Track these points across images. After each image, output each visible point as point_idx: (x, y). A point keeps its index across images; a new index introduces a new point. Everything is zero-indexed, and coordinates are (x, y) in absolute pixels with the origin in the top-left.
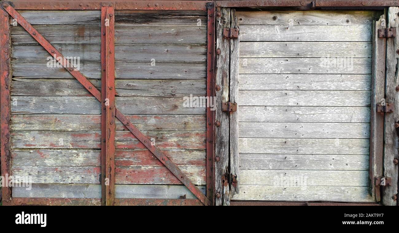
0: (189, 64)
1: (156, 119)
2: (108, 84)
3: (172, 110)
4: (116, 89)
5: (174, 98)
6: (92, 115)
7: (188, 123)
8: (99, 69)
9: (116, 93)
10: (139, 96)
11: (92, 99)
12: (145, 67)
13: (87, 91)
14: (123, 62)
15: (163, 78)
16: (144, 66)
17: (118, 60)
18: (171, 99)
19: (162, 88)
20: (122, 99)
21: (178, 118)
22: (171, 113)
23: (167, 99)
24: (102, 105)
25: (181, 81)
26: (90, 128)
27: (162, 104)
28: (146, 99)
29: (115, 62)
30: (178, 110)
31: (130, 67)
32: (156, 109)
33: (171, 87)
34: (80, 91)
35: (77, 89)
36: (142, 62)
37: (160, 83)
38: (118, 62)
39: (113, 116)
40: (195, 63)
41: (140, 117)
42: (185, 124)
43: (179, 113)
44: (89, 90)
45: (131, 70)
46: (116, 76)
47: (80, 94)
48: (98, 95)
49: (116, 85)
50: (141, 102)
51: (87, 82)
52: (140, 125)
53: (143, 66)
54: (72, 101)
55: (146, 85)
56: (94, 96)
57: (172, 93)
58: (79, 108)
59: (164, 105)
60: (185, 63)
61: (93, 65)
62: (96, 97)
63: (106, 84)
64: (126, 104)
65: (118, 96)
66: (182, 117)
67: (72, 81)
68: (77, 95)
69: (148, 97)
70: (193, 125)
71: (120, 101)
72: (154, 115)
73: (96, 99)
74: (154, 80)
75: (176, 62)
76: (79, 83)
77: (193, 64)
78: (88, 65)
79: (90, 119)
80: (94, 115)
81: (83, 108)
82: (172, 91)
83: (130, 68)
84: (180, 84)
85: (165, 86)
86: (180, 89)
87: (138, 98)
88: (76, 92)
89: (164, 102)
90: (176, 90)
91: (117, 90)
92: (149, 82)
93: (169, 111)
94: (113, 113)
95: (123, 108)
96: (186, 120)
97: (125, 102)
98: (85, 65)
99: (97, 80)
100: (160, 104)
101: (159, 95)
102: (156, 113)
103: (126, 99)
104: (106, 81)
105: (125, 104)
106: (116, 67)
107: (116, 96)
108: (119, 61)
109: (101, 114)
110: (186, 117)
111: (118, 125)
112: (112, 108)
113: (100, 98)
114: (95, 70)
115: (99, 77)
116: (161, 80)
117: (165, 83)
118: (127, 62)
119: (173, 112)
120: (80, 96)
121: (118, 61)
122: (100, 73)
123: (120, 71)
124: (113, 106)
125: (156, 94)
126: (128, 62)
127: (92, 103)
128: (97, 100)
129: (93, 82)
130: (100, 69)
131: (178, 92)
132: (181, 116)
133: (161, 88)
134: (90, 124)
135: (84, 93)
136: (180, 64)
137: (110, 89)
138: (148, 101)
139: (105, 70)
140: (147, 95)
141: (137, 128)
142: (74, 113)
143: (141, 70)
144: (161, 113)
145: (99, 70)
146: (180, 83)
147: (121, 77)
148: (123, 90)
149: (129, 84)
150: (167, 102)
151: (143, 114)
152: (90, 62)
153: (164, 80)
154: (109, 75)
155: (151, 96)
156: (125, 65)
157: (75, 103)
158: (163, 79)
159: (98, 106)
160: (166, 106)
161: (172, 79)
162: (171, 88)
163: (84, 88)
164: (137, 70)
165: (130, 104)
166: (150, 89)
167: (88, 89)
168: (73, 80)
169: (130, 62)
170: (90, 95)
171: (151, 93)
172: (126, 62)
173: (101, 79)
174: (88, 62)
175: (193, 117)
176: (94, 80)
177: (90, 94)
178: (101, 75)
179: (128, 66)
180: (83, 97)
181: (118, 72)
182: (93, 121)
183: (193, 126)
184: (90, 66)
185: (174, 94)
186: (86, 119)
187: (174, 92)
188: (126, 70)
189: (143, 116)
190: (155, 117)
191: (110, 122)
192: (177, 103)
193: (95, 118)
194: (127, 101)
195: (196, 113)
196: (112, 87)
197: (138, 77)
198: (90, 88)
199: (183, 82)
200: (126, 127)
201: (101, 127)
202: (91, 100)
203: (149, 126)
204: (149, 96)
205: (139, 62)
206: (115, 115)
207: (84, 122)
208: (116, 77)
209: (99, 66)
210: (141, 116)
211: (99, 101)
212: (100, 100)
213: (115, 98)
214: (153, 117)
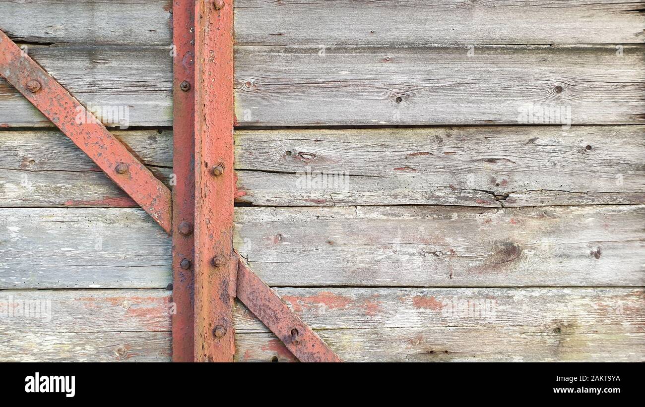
0: (574, 58)
1: (422, 309)
2: (205, 153)
3: (495, 266)
4: (239, 174)
5: (501, 211)
6: (129, 294)
7: (570, 326)
8: (164, 85)
9: (240, 193)
10: (342, 201)
11: (133, 217)
12: (370, 72)
13: (107, 184)
14: (272, 51)
15: (453, 121)
16: (369, 66)
17: (250, 39)
18: (490, 215)
19: (448, 167)
20: (264, 216)
21: (525, 306)
22: (490, 278)
23: (468, 214)
24: (173, 247)
25: (534, 133)
26: (119, 350)
27: (449, 240)
28: (374, 215)
29: (235, 52)
30: (522, 265)
31: (300, 72)
32: (417, 261)
33: (491, 161)
34: (79, 183)
35: (62, 175)
36: (358, 49)
37: (436, 143)
38: (251, 48)
39: (225, 297)
40: (603, 50)
41: (347, 300)
42: (558, 330)
43: (526, 281)
44: (119, 180)
45: (309, 86)
46: (246, 116)
47: (77, 196)
48: (156, 203)
49: (241, 155)
50: (350, 229)
51: (107, 142)
52: (348, 336)
53: (360, 67)
54: (40, 230)
55: (374, 155)
56: (135, 205)
57: (494, 189)
58: (70, 262)
59: (458, 243)
60: (554, 49)
61: (135, 65)
62: (150, 211)
63: (197, 149)
64: (282, 239)
65: (250, 204)
66: (545, 300)
67: (40, 139)
68: (62, 200)
69: (382, 209)
70: (596, 336)
71: (255, 225)
72: (414, 293)
73: (148, 218)
74: (410, 131)
75: (515, 48)
76: (72, 147)
77: (591, 57)
78: (114, 64)
79: (120, 311)
80: (140, 294)
81: (90, 262)
82: (493, 180)
83: (304, 76)
84: (531, 146)
85: (460, 159)
86: (528, 171)
87: (335, 209)
88: (57, 190)
89: (454, 228)
90: (511, 172)
91: (245, 179)
92: (388, 141)
93: (480, 270)
94: (225, 284)
95: (271, 257)
96: (560, 312)
97: (281, 231)
98: (99, 66)
99: (155, 133)
100: (437, 238)
101: (433, 196)
102: (420, 279)
103: (284, 215)
104: (197, 137)
105: (280, 238)
106: (239, 73)
107: (239, 204)
108: (252, 43)
109: (170, 288)
110: (562, 298)
111: (250, 336)
112: (220, 260)
113: (166, 216)
114: (146, 88)
115: (162, 119)
116: (440, 132)
117: (460, 144)
118: (292, 51)
119: (501, 278)
120: (77, 205)
121: (247, 43)
122: (165, 103)
123: (258, 88)
124: (229, 251)
125: (417, 195)
126: (296, 51)
127: (129, 239)
128: (155, 222)
129: (138, 140)
130: (170, 84)
131: (520, 180)
132: (537, 293)
133: (441, 164)
134: (122, 335)
135: (95, 191)
136: (533, 58)
137: (213, 173)
138: (380, 224)
139: (189, 88)
140: (375, 200)
141: (337, 349)
142: (49, 286)
143: (355, 86)
144: (441, 278)
145: (161, 85)
146: (532, 141)
147: (265, 120)
148: (272, 177)
149: (298, 149)
150: (469, 229)
151: (359, 283)
152: (121, 50)
153: (455, 132)
154: (207, 111)
155: (397, 202)
156: (280, 64)
157: (55, 238)
158: (450, 127)
159: (158, 251)
160: (467, 249)
161: (493, 126)
162: (487, 165)
163: (97, 170)
164: (336, 86)
165: (301, 240)
166: (391, 172)
167: (110, 172)
168: (45, 136)
169: (306, 51)
170: (122, 202)
171: (397, 191)
172: (285, 51)
173: (169, 128)
174: (111, 49)
175: (597, 297)
176: (139, 133)
177: (123, 198)
178: (174, 109)
179: (296, 66)
180: (90, 210)
181: (249, 96)
182: (135, 322)
183: (593, 341)
184: (121, 69)
185: (501, 190)
186: (105, 310)
187: (505, 182)
188: (283, 86)
189: (361, 298)
190: (419, 302)
191: (213, 326)
192: (517, 236)
193: (144, 306)
194: (290, 224)
195: (605, 281)
196: (221, 165)
197: (336, 120)
198: (122, 168)
199: (544, 139)
200: (287, 349)
201: (171, 349)
202: (127, 222)
203: (392, 341)
204: (389, 201)
205: (346, 50)
206: (233, 294)
207: (92, 326)
208: (239, 118)
209: (163, 70)
210: (352, 293)
211: (164, 231)
212: (165, 224)
213: (235, 213)
214: (410, 302)
